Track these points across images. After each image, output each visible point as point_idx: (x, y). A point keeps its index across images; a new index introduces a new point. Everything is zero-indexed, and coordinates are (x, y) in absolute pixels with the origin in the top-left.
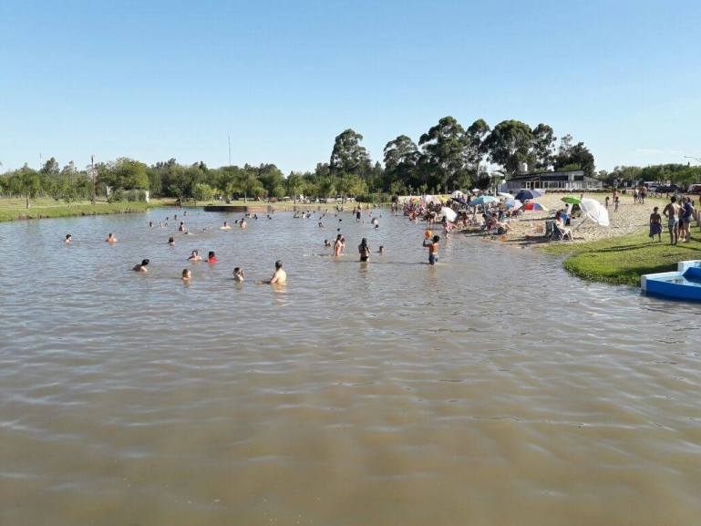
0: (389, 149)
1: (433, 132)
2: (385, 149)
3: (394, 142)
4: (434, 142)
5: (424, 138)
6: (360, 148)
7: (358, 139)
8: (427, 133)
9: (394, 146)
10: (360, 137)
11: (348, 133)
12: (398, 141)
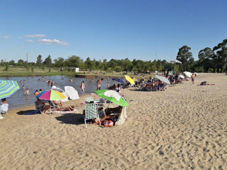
0: (201, 53)
1: (220, 45)
2: (199, 53)
3: (203, 50)
4: (220, 49)
5: (215, 48)
6: (189, 53)
7: (189, 50)
8: (217, 46)
9: (203, 52)
10: (190, 48)
11: (184, 47)
12: (205, 50)
